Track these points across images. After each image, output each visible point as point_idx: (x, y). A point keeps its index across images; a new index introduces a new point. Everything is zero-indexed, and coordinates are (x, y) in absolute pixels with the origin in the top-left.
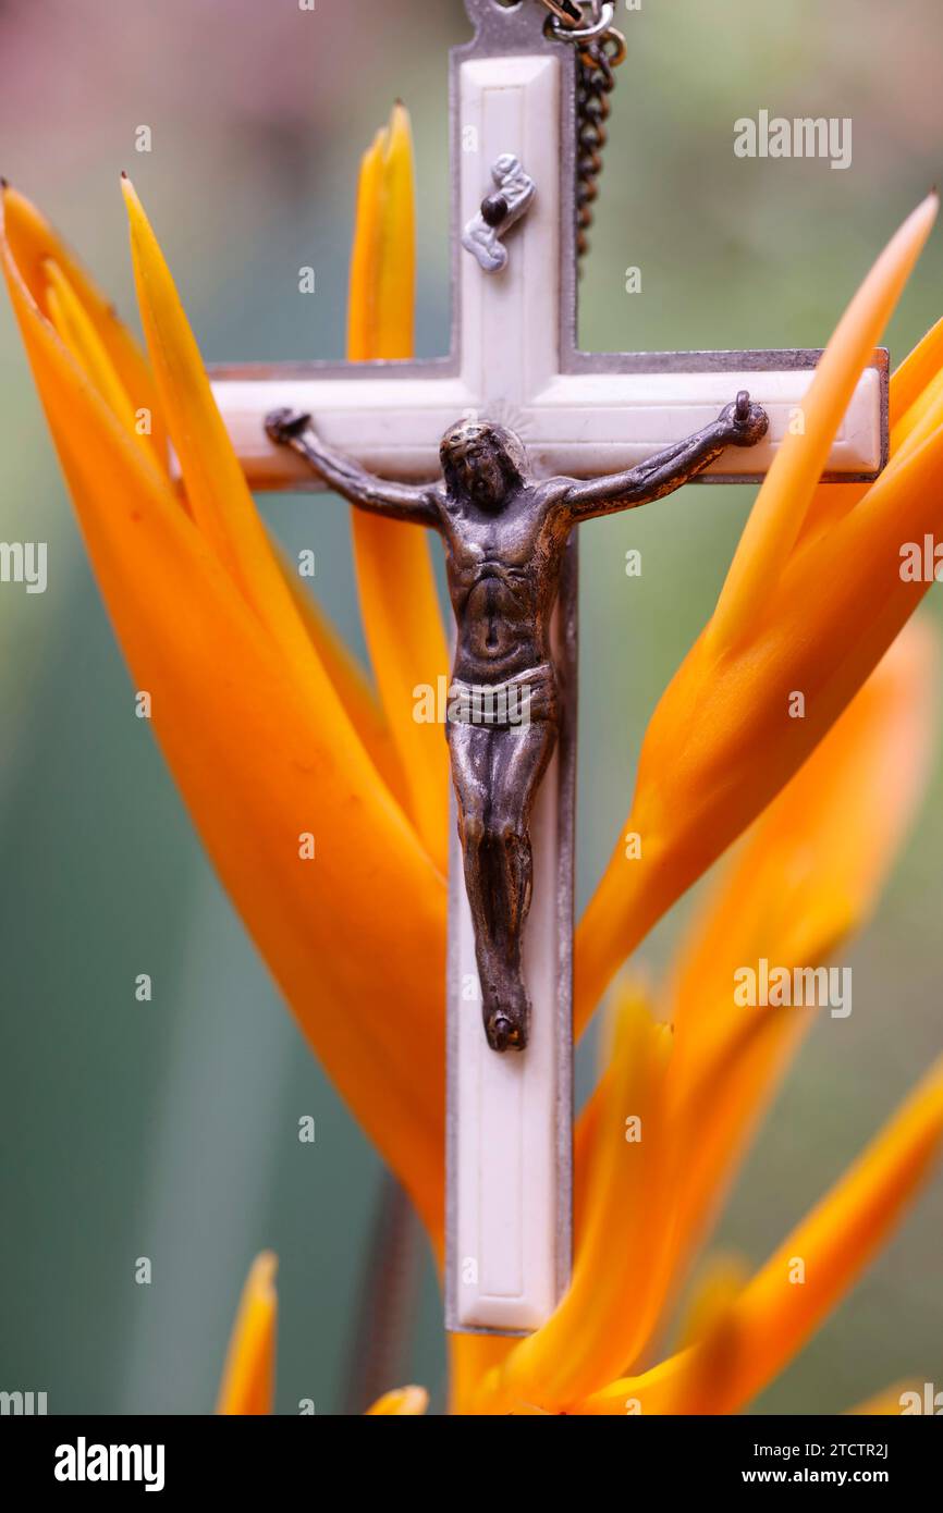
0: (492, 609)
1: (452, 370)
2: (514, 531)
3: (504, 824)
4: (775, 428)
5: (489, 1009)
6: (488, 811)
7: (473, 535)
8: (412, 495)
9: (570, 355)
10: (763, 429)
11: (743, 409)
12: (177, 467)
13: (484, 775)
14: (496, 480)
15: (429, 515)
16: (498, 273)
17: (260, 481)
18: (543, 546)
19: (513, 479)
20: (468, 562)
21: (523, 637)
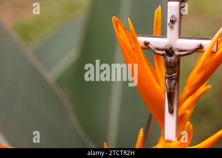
0: (171, 67)
1: (166, 37)
2: (173, 58)
3: (172, 91)
4: (204, 47)
5: (169, 109)
6: (170, 89)
7: (169, 58)
8: (161, 52)
9: (180, 37)
10: (203, 47)
11: (201, 45)
12: (133, 46)
13: (169, 85)
14: (171, 53)
15: (163, 55)
16: (172, 28)
17: (142, 48)
18: (177, 60)
19: (173, 52)
20: (168, 62)
21: (174, 70)
